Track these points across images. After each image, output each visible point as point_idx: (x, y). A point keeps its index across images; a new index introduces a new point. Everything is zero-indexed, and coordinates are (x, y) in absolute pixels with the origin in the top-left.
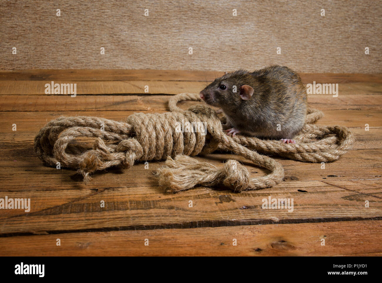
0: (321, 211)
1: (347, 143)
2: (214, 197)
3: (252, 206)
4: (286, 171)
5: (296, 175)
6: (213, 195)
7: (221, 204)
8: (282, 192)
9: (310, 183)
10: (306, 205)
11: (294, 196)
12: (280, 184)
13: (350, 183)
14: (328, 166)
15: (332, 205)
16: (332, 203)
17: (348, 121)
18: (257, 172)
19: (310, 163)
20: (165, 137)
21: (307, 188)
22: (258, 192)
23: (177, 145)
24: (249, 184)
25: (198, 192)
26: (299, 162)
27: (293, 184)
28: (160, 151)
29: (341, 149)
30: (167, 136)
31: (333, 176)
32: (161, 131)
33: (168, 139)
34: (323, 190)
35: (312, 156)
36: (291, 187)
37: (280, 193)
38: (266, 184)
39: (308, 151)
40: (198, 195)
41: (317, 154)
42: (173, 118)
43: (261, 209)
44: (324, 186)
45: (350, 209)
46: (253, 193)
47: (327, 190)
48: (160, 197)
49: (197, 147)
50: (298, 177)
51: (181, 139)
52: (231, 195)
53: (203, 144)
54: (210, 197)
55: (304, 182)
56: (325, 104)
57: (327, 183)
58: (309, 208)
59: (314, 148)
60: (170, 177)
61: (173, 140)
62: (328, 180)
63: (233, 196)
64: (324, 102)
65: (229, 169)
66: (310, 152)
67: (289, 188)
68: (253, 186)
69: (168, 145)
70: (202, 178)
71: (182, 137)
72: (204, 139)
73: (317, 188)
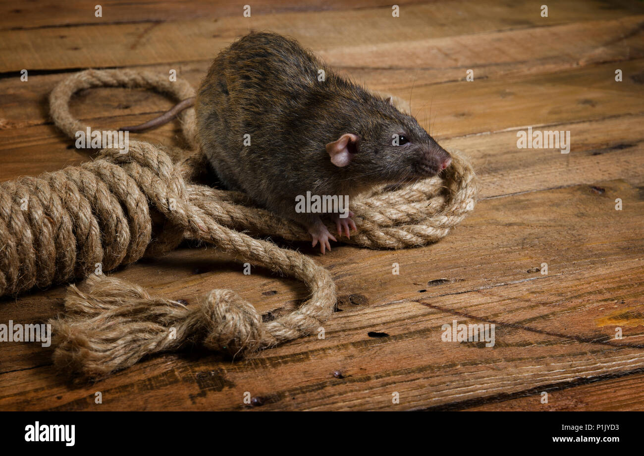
0: (421, 387)
1: (464, 196)
2: (186, 380)
3: (273, 395)
4: (338, 280)
5: (361, 289)
6: (183, 375)
7: (204, 400)
8: (336, 343)
9: (393, 310)
10: (389, 375)
11: (361, 351)
12: (329, 323)
13: (476, 299)
14: (427, 253)
15: (444, 367)
16: (443, 361)
17: (463, 115)
18: (275, 292)
19: (389, 251)
20: (56, 238)
21: (389, 326)
22: (284, 351)
23: (87, 252)
24: (263, 337)
25: (148, 369)
26: (365, 251)
27: (358, 318)
28: (46, 272)
29: (453, 214)
30: (61, 236)
31: (441, 281)
32: (45, 225)
33: (63, 241)
34: (421, 326)
35: (393, 236)
36: (352, 326)
37: (330, 348)
38: (299, 330)
39: (384, 224)
40: (149, 380)
41: (402, 229)
42: (70, 189)
43: (292, 402)
44: (424, 315)
45: (480, 374)
46: (271, 355)
47: (429, 326)
48: (59, 398)
49: (134, 246)
50: (367, 295)
51: (95, 237)
52: (223, 367)
53: (148, 240)
54: (176, 381)
55: (381, 309)
56: (410, 69)
57: (429, 305)
58: (395, 383)
59: (394, 217)
60: (82, 350)
61: (75, 242)
62: (430, 295)
63: (229, 371)
64: (407, 63)
65: (213, 313)
66: (387, 226)
67: (350, 330)
68: (271, 341)
69: (64, 256)
70: (154, 344)
71: (96, 231)
72: (149, 227)
73: (409, 321)
